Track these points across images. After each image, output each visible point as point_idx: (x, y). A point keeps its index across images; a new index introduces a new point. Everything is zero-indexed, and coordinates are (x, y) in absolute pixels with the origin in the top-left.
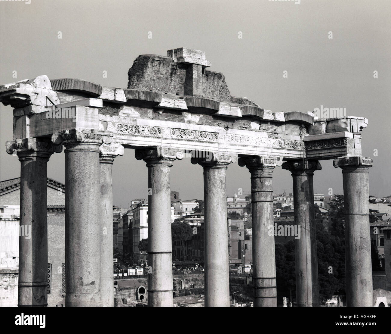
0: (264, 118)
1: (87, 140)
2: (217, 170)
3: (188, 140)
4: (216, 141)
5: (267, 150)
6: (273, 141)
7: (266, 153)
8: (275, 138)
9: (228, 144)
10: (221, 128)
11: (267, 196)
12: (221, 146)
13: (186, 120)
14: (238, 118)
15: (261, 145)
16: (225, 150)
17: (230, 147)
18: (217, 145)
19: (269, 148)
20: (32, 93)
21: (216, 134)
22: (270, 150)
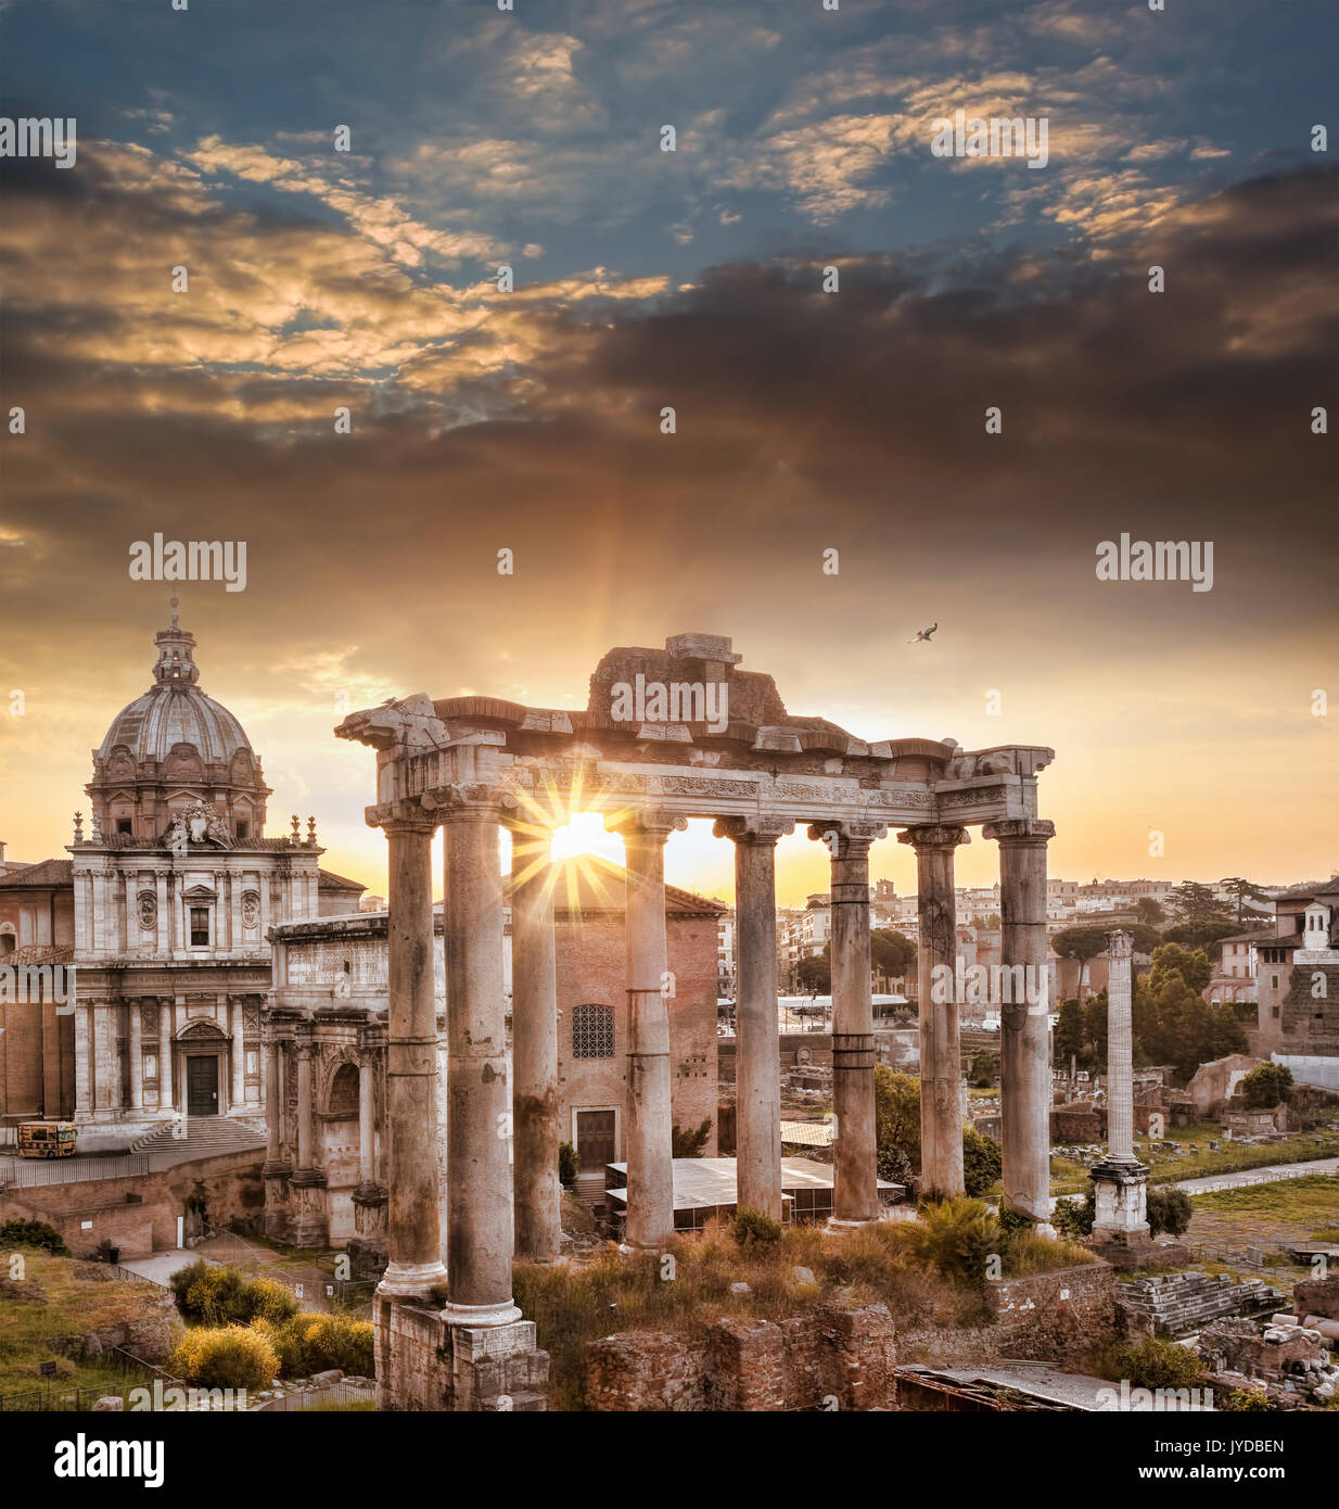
0: (850, 753)
1: (473, 803)
2: (755, 849)
3: (696, 797)
4: (754, 796)
5: (857, 810)
6: (872, 793)
7: (855, 816)
8: (874, 787)
9: (775, 802)
10: (762, 773)
11: (855, 893)
12: (762, 805)
13: (693, 761)
14: (794, 756)
15: (845, 801)
16: (770, 812)
17: (779, 806)
18: (754, 804)
19: (861, 806)
20: (400, 724)
21: (752, 786)
22: (863, 811)
